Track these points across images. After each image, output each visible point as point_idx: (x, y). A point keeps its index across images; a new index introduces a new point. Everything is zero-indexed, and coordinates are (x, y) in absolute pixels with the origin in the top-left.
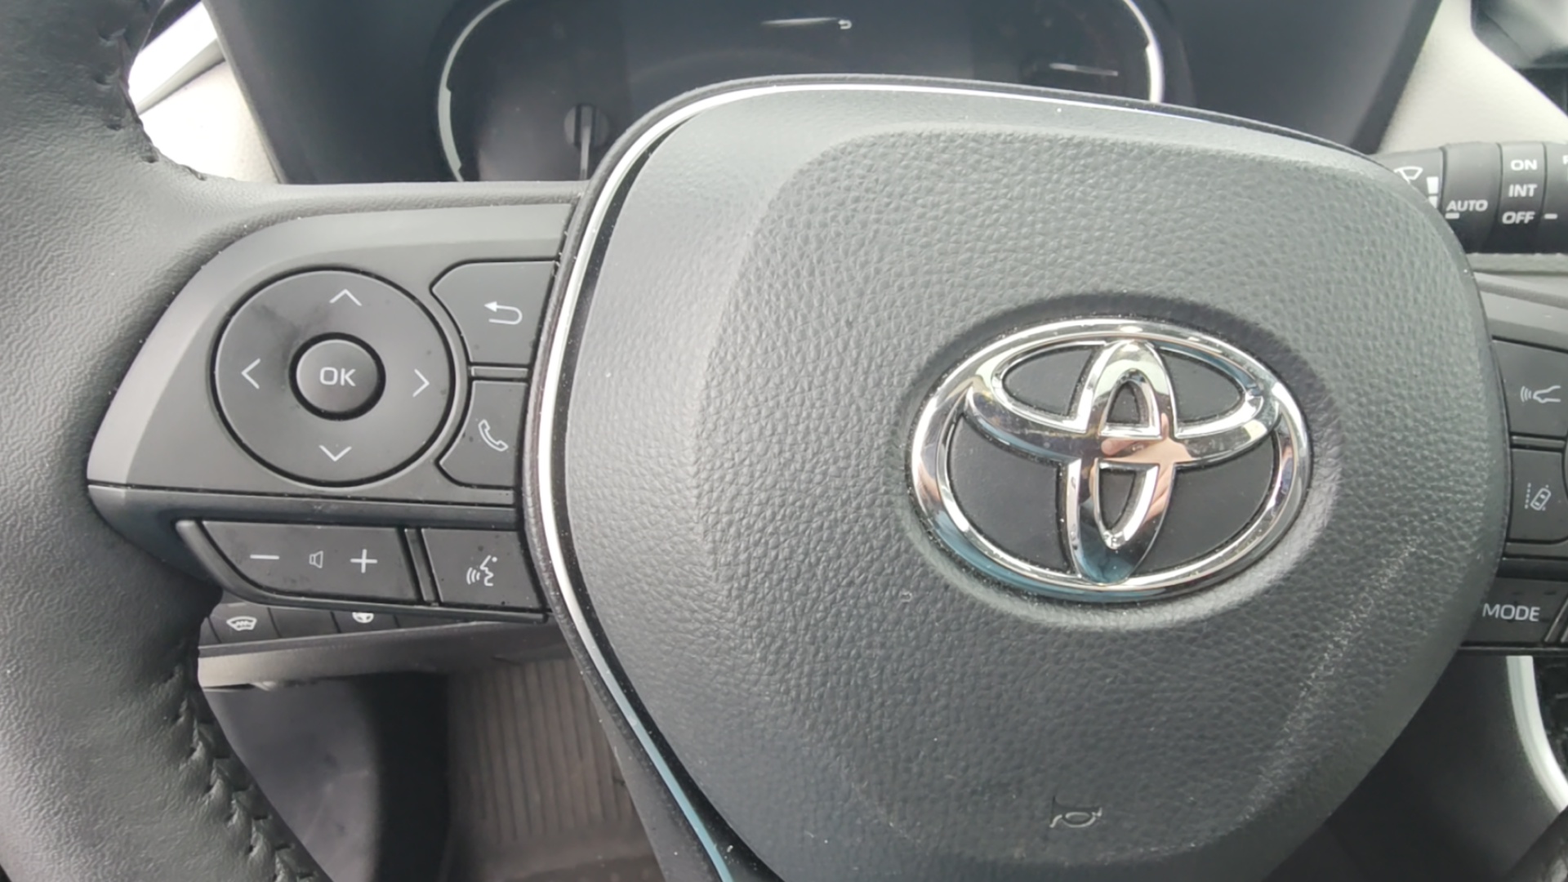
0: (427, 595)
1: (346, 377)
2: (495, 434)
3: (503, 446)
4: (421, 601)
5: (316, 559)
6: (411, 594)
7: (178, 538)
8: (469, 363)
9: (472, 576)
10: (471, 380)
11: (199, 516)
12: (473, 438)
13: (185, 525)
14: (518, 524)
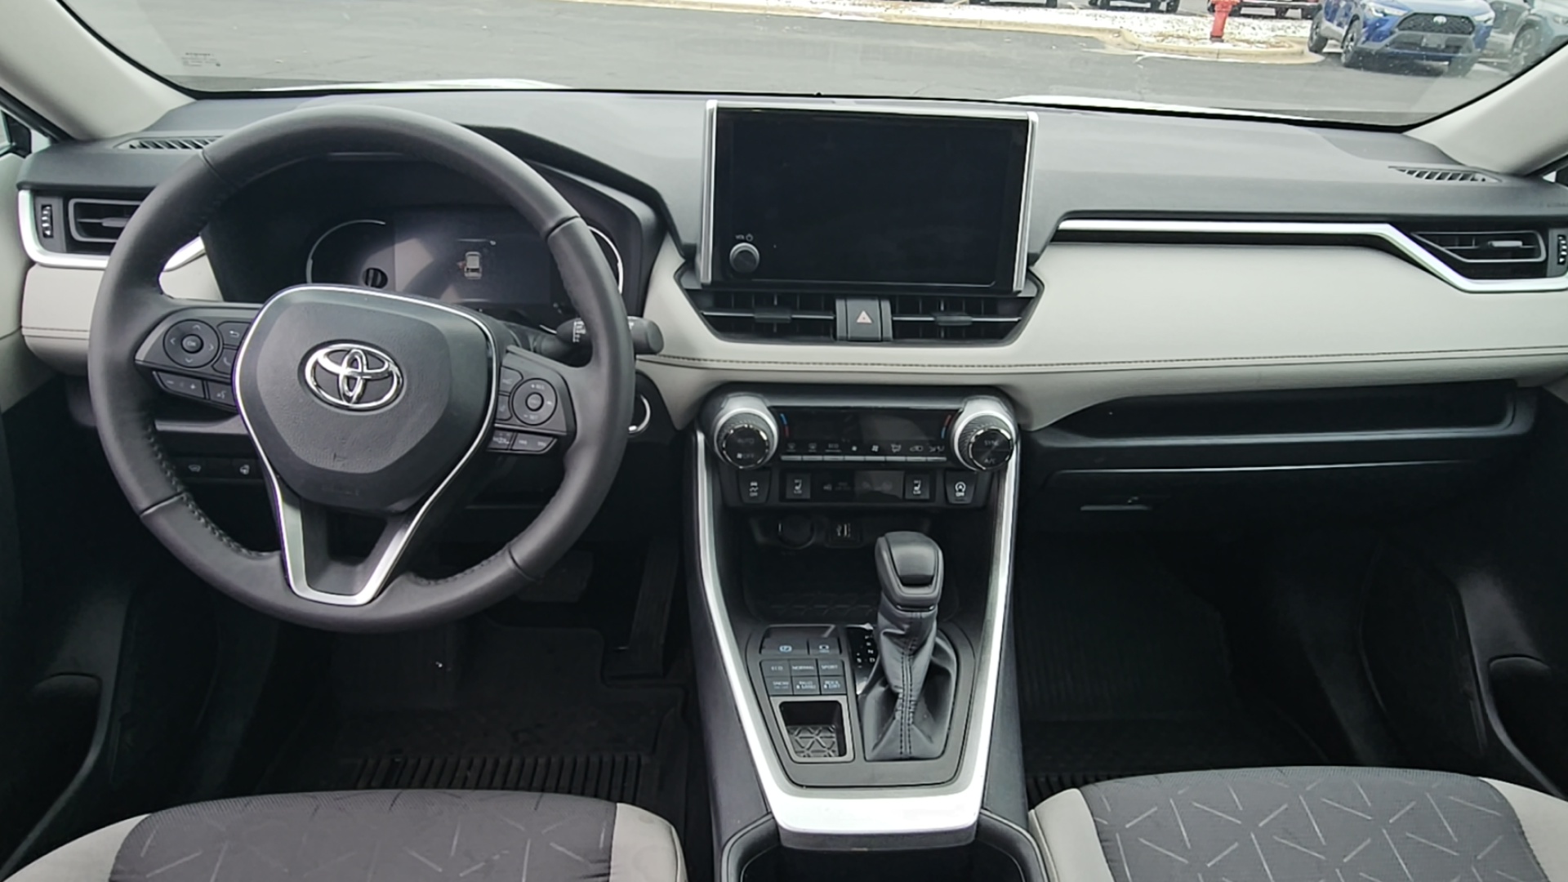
0: (207, 397)
1: (194, 344)
2: (228, 361)
3: (229, 365)
4: (205, 398)
5: (182, 385)
6: (202, 396)
7: (153, 376)
8: (223, 344)
9: (219, 395)
10: (223, 348)
11: (158, 370)
12: (222, 361)
13: (154, 373)
14: (231, 384)
